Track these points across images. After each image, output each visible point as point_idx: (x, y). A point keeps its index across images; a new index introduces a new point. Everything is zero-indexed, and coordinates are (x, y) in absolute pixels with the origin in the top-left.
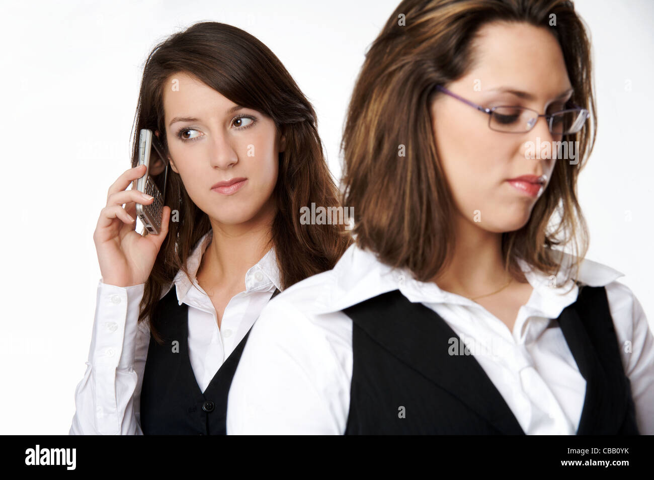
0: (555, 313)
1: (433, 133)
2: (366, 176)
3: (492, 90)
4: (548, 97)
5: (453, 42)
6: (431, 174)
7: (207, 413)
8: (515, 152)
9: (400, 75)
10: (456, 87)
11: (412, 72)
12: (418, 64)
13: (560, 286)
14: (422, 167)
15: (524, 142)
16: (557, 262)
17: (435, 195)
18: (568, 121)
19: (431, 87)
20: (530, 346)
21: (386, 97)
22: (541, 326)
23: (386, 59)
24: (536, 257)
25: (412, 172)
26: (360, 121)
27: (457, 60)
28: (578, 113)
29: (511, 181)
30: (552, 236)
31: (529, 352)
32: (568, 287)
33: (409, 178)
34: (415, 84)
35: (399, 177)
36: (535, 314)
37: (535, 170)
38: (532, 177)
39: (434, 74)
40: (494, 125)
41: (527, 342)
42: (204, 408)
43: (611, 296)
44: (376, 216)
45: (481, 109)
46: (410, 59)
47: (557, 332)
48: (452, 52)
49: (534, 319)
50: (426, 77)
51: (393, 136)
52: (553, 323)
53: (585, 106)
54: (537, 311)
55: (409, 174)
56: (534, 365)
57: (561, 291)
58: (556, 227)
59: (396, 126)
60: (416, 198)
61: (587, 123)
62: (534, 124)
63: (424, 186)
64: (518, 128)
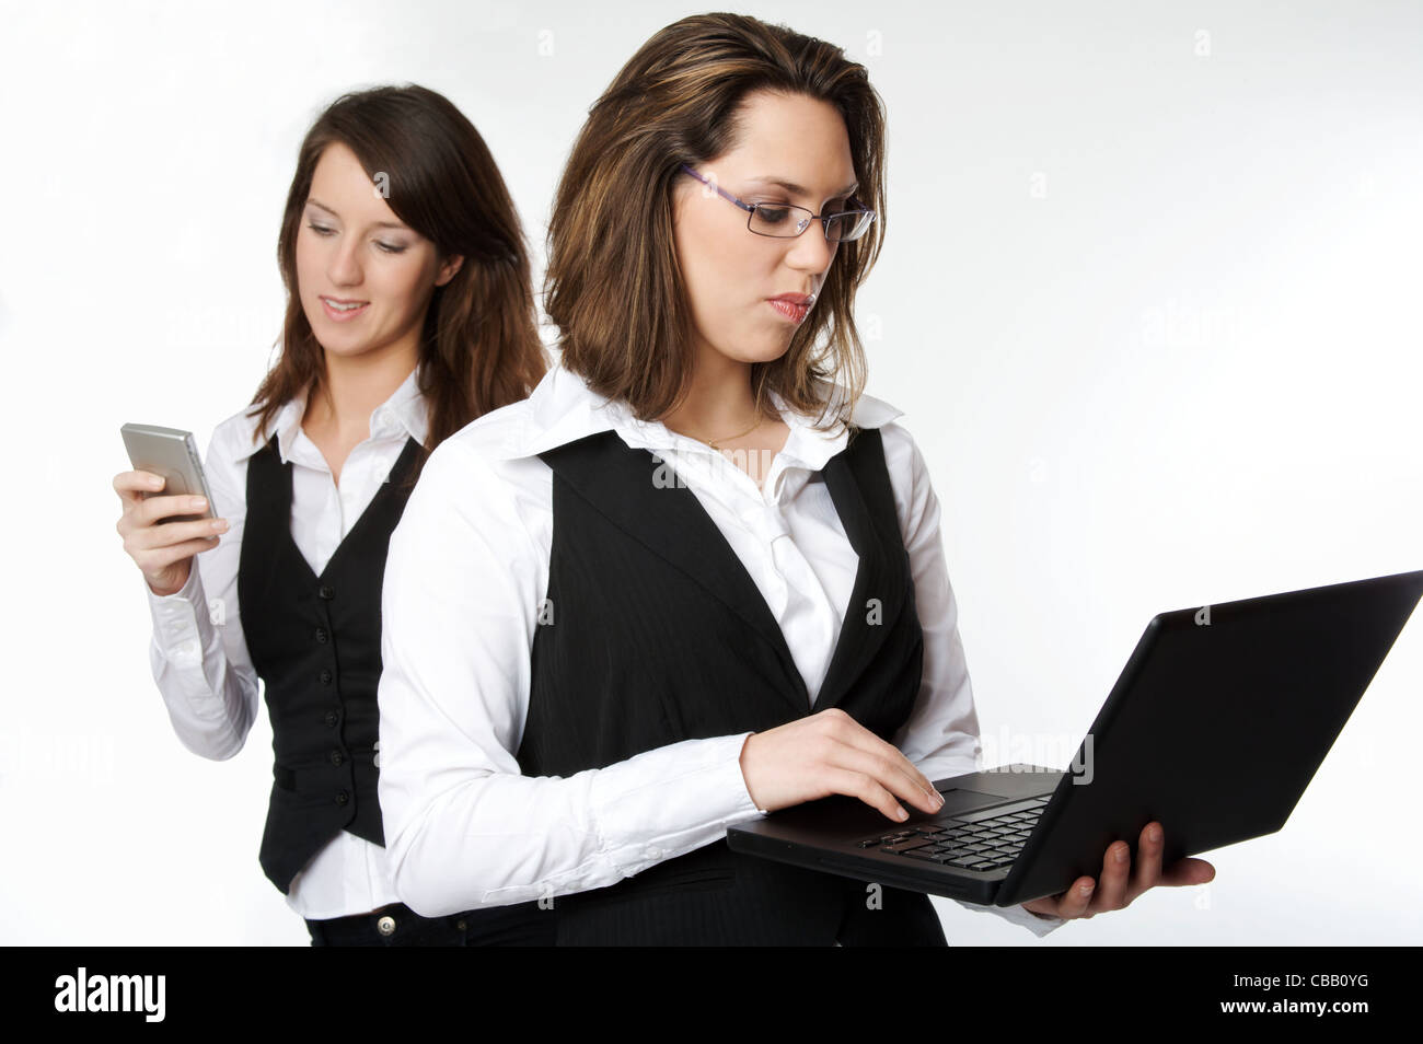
0: (819, 464)
1: (674, 226)
2: (581, 276)
3: (755, 179)
4: (829, 191)
5: (710, 111)
6: (669, 280)
7: (326, 600)
8: (779, 261)
9: (636, 148)
10: (709, 172)
11: (651, 146)
12: (660, 135)
13: (825, 430)
14: (657, 271)
15: (792, 248)
16: (824, 398)
17: (671, 310)
18: (849, 224)
19: (674, 167)
20: (785, 507)
21: (615, 174)
22: (800, 480)
23: (618, 125)
24: (796, 393)
25: (643, 278)
26: (578, 202)
27: (713, 135)
28: (862, 215)
29: (771, 300)
30: (815, 363)
31: (784, 514)
32: (837, 432)
33: (638, 285)
34: (655, 161)
35: (625, 283)
36: (794, 465)
37: (804, 288)
38: (799, 296)
39: (680, 150)
40: (756, 225)
41: (781, 504)
42: (322, 595)
43: (887, 441)
44: (591, 331)
45: (740, 203)
46: (651, 128)
47: (820, 489)
48: (707, 124)
49: (791, 471)
50: (670, 153)
51: (621, 228)
52: (816, 477)
53: (871, 207)
54: (796, 460)
55: (639, 280)
56: (791, 534)
57: (827, 435)
58: (821, 352)
59: (626, 218)
60: (645, 311)
61: (873, 225)
62: (806, 226)
63: (657, 297)
64: (784, 230)
